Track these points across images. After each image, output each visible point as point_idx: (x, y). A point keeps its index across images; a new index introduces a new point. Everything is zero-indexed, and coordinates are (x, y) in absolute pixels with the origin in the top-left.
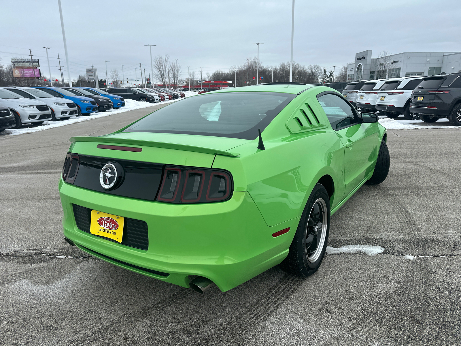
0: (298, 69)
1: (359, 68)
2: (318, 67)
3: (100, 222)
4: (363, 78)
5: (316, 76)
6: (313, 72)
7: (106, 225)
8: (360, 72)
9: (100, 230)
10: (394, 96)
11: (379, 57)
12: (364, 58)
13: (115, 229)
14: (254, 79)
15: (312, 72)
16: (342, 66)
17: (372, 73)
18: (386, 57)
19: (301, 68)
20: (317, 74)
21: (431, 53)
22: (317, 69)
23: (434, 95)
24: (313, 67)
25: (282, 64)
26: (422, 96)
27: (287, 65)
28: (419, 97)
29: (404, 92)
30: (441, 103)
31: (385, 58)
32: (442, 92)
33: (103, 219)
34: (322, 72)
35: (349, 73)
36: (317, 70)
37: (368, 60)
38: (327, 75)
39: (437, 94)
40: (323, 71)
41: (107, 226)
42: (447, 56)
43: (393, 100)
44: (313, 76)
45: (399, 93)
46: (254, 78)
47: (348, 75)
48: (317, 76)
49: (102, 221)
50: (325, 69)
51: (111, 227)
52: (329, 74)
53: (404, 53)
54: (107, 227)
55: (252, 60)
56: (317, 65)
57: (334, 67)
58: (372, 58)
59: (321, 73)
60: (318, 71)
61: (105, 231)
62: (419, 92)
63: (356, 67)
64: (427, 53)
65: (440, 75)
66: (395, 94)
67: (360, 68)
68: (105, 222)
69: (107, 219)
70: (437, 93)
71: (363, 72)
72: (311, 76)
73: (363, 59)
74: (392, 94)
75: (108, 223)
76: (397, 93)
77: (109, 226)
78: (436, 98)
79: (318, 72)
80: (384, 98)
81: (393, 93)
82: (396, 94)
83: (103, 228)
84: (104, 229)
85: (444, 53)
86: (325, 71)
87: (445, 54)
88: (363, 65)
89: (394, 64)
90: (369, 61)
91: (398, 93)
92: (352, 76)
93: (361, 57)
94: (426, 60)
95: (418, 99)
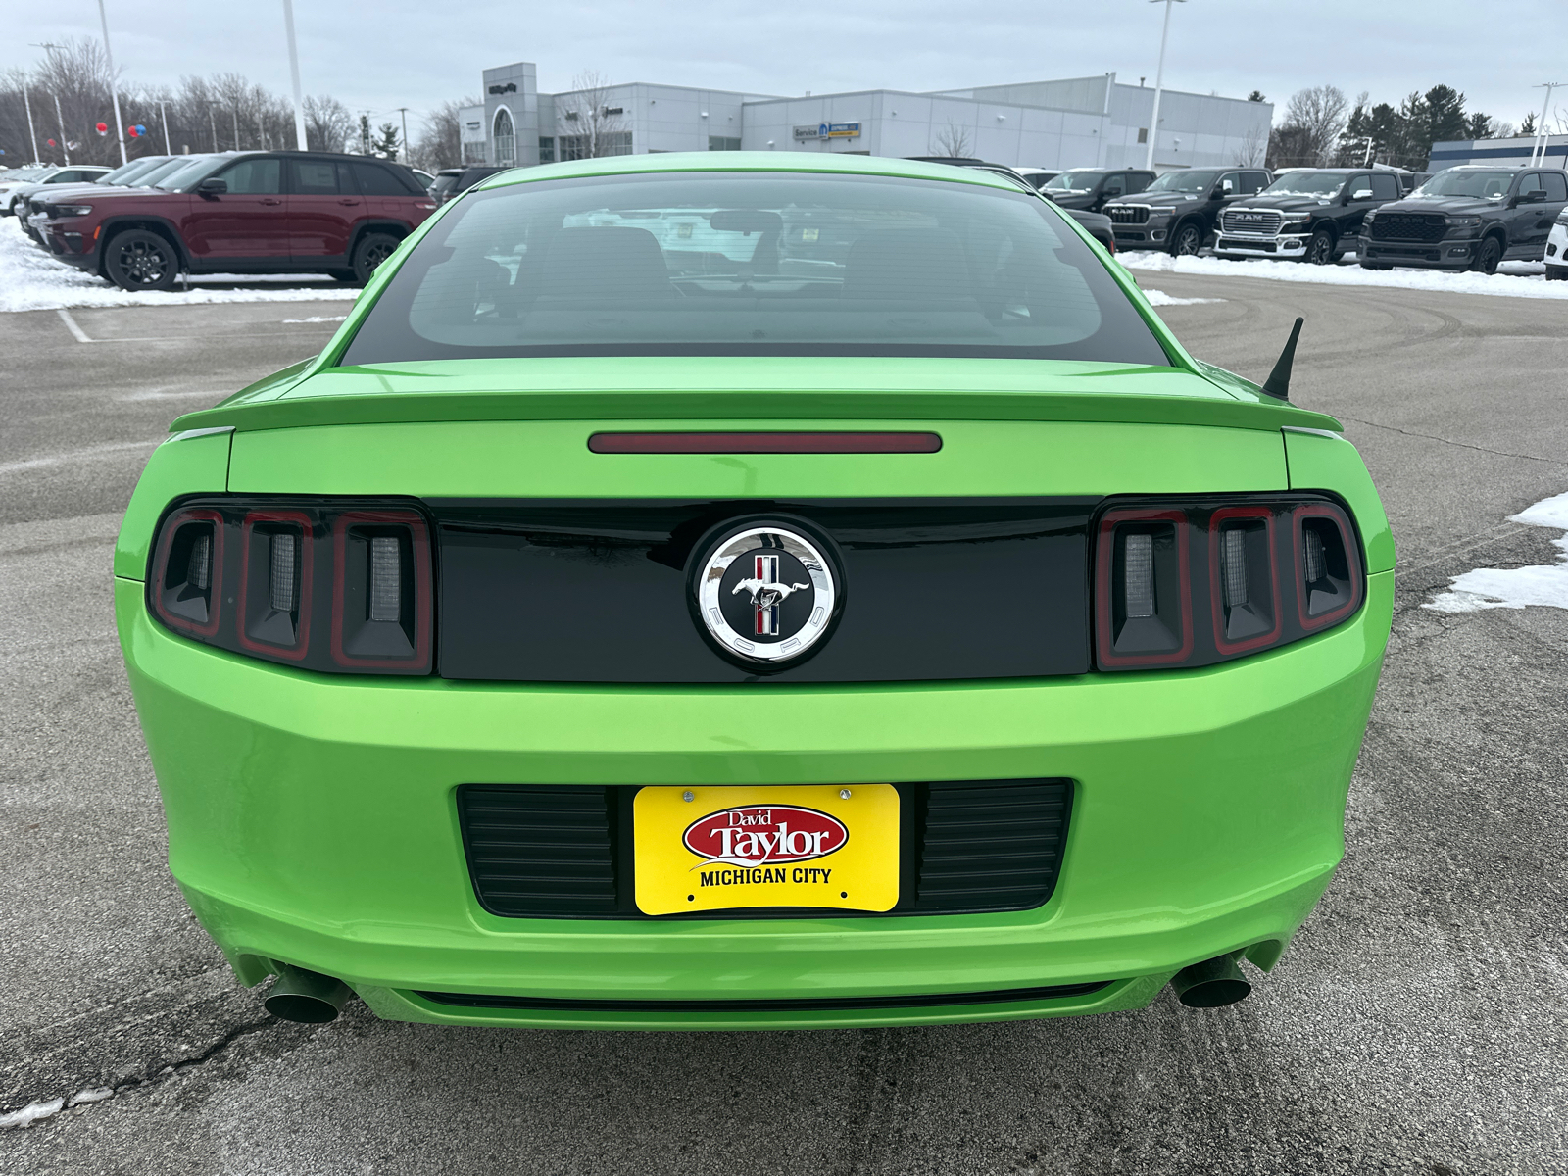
0: (263, 109)
1: (501, 123)
2: (336, 107)
3: (703, 839)
4: (518, 155)
5: (336, 139)
6: (321, 123)
7: (747, 848)
8: (505, 136)
9: (707, 879)
11: (576, 90)
12: (512, 88)
13: (817, 850)
14: (103, 134)
15: (317, 123)
16: (426, 113)
17: (545, 142)
18: (595, 90)
19: (273, 104)
20: (340, 135)
21: (709, 92)
22: (333, 113)
24: (319, 104)
25: (190, 81)
27: (215, 88)
28: (805, 231)
31: (592, 93)
33: (723, 822)
34: (356, 126)
35: (467, 137)
36: (334, 118)
37: (526, 97)
38: (376, 138)
40: (358, 122)
41: (755, 851)
42: (752, 107)
44: (323, 136)
46: (102, 129)
47: (466, 146)
48: (340, 139)
49: (714, 831)
50: (364, 118)
51: (783, 851)
52: (384, 137)
53: (636, 84)
54: (751, 857)
55: (76, 51)
56: (336, 97)
57: (403, 110)
58: (540, 91)
59: (353, 130)
60: (338, 121)
61: (741, 877)
63: (488, 117)
64: (699, 91)
67: (504, 121)
68: (734, 834)
69: (754, 814)
71: (517, 136)
72: (315, 136)
73: (508, 94)
75: (763, 836)
77: (769, 848)
79: (340, 124)
83: (721, 868)
84: (732, 869)
85: (742, 95)
86: (364, 121)
87: (747, 100)
88: (512, 112)
89: (612, 118)
90: (530, 103)
92: (480, 148)
93: (504, 85)
94: (700, 114)
95: (804, 237)
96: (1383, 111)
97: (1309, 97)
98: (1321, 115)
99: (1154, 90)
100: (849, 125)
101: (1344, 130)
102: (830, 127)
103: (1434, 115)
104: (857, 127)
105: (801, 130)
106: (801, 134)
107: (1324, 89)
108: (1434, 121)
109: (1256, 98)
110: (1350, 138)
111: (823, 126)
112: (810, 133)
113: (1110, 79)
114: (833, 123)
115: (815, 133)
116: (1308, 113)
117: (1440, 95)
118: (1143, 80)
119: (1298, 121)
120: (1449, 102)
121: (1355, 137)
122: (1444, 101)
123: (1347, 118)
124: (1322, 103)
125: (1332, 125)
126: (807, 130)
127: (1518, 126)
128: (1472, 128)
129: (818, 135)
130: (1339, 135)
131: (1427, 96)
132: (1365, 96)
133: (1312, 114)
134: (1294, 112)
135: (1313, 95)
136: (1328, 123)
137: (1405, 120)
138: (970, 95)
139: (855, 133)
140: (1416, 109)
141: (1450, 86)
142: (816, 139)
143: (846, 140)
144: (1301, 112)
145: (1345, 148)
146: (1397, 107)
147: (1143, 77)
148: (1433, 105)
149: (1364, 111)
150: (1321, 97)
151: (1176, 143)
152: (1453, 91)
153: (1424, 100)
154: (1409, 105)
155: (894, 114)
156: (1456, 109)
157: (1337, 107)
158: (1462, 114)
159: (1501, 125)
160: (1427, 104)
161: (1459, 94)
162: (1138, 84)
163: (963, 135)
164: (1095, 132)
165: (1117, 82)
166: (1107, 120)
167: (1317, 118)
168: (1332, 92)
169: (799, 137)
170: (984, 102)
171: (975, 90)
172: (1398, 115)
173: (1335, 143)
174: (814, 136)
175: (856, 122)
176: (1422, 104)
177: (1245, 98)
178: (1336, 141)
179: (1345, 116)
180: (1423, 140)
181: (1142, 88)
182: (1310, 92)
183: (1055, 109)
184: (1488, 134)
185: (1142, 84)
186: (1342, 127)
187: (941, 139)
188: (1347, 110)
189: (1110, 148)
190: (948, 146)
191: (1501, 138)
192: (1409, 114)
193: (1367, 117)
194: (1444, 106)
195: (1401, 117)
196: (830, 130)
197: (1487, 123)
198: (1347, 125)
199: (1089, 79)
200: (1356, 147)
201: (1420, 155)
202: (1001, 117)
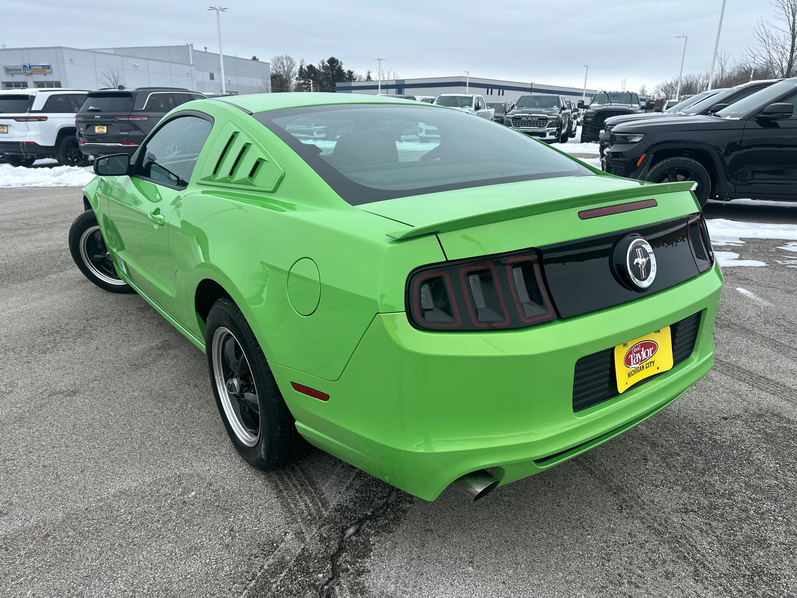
10: (30, 124)
23: (128, 123)
26: (104, 125)
28: (96, 127)
29: (47, 118)
30: (141, 136)
32: (138, 119)
39: (132, 122)
43: (32, 133)
45: (40, 119)
62: (96, 117)
65: (117, 90)
66: (30, 120)
69: (636, 347)
70: (130, 119)
74: (25, 120)
76: (35, 119)
77: (640, 358)
78: (132, 128)
80: (6, 128)
81: (27, 119)
82: (33, 119)
91: (37, 120)
95: (96, 131)
96: (311, 67)
97: (279, 60)
98: (286, 68)
99: (219, 55)
100: (43, 66)
101: (297, 76)
102: (30, 67)
103: (332, 70)
104: (48, 67)
105: (9, 68)
106: (9, 70)
107: (284, 56)
108: (333, 73)
109: (254, 58)
110: (300, 80)
111: (25, 66)
112: (16, 70)
113: (190, 47)
114: (31, 65)
115: (20, 70)
116: (280, 67)
117: (332, 61)
118: (206, 48)
119: (276, 71)
120: (337, 65)
121: (302, 80)
122: (335, 64)
123: (297, 70)
124: (285, 63)
125: (291, 74)
126: (14, 68)
127: (365, 77)
128: (347, 77)
129: (22, 71)
130: (295, 78)
131: (328, 62)
132: (303, 61)
133: (282, 68)
134: (274, 67)
135: (280, 59)
136: (290, 73)
137: (321, 72)
138: (112, 52)
139: (47, 71)
140: (325, 68)
141: (336, 58)
142: (22, 73)
143: (43, 75)
144: (277, 67)
145: (299, 84)
146: (317, 65)
147: (206, 47)
148: (331, 66)
149: (304, 67)
150: (284, 60)
151: (229, 80)
152: (337, 60)
153: (327, 63)
154: (321, 65)
155: (72, 60)
156: (340, 68)
157: (292, 65)
158: (343, 70)
159: (358, 76)
160: (328, 65)
161: (340, 61)
162: (204, 50)
163: (118, 74)
164: (188, 74)
165: (194, 49)
166: (193, 68)
167: (284, 70)
168: (288, 58)
169: (8, 72)
170: (124, 56)
171: (114, 49)
172: (317, 70)
173: (294, 82)
174: (19, 72)
175: (48, 64)
176: (326, 65)
177: (250, 58)
178: (295, 81)
179: (296, 69)
180: (330, 82)
181: (206, 52)
182: (279, 58)
183: (165, 62)
184: (355, 79)
185: (206, 50)
186: (296, 75)
187: (105, 76)
188: (296, 67)
189: (198, 83)
190: (110, 79)
191: (359, 81)
192: (322, 69)
193: (305, 70)
194: (335, 66)
195: (319, 71)
196: (30, 68)
197: (353, 74)
198: (298, 74)
199: (179, 47)
200: (304, 84)
201: (330, 88)
202: (136, 64)
